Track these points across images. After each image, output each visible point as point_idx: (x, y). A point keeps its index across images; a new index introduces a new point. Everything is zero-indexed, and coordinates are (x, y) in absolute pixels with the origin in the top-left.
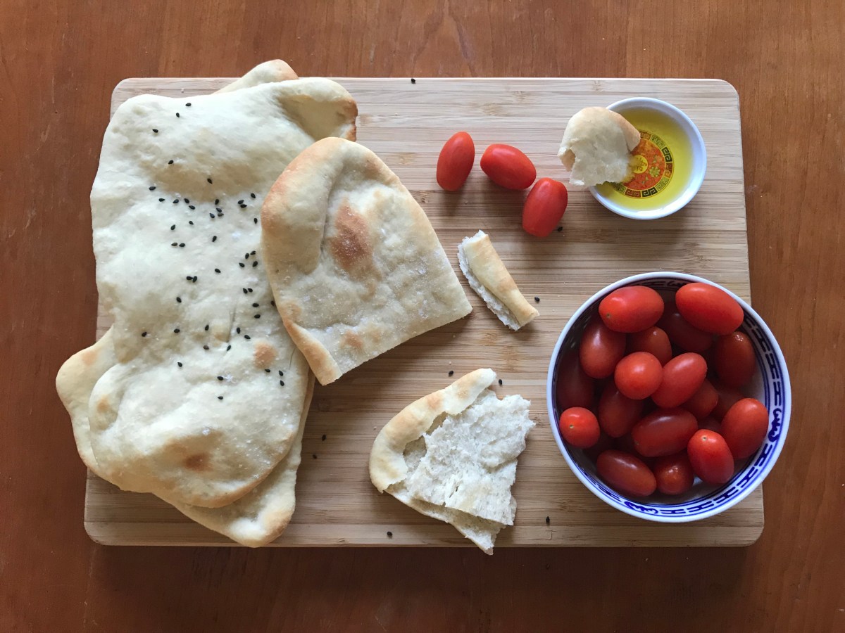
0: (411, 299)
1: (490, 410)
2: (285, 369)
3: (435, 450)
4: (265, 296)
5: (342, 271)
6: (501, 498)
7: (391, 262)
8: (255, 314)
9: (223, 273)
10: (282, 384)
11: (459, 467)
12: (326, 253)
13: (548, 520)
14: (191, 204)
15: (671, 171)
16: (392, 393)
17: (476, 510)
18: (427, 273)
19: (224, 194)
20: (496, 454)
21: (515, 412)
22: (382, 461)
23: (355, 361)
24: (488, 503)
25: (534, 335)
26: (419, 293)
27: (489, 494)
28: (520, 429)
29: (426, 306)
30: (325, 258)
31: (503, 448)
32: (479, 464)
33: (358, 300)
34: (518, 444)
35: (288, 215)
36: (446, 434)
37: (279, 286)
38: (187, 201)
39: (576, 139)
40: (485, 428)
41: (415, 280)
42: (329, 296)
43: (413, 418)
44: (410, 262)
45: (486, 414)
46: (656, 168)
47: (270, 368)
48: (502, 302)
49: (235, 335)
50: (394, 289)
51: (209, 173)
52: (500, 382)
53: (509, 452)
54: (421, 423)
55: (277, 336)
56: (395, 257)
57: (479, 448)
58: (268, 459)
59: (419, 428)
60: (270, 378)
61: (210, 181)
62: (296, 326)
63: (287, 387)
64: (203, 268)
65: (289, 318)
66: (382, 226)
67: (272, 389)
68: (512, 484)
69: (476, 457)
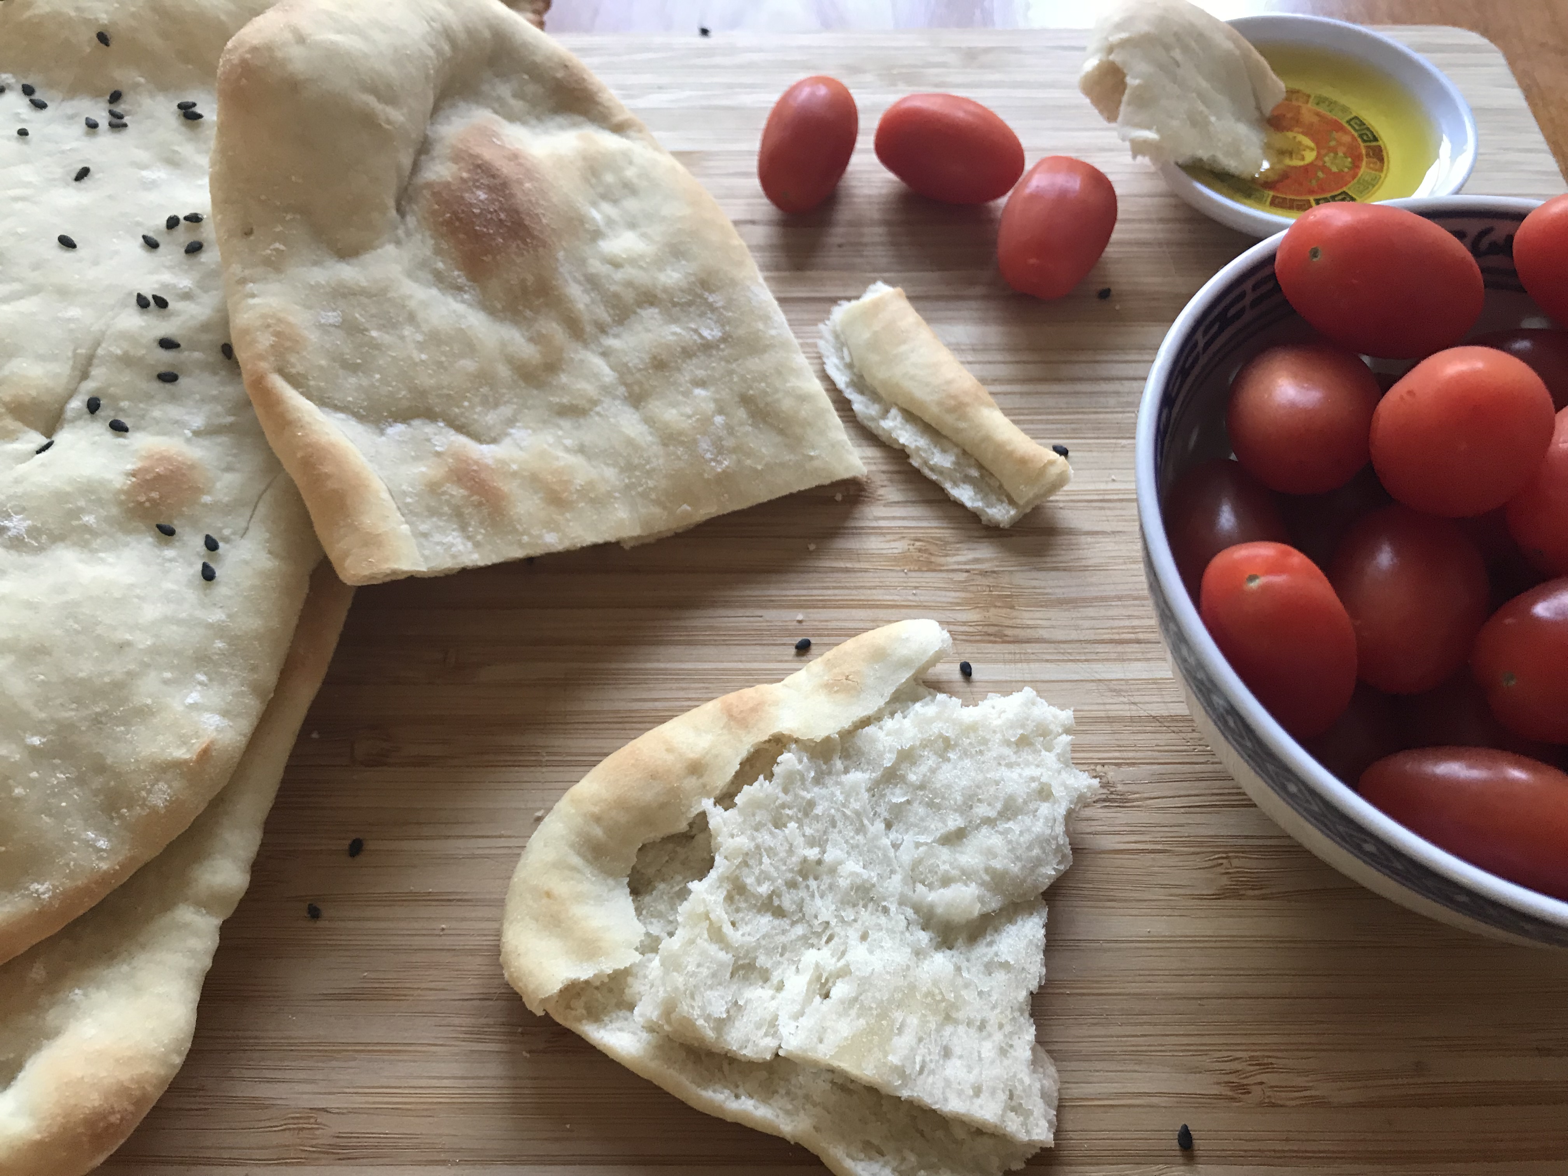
0: (674, 405)
1: (937, 728)
2: (226, 532)
3: (746, 860)
4: (205, 327)
5: (459, 276)
6: (998, 1037)
7: (616, 295)
8: (162, 369)
9: (82, 251)
10: (208, 574)
11: (833, 922)
12: (411, 221)
13: (1186, 1139)
14: (37, 96)
15: (1381, 160)
16: (607, 706)
17: (900, 1071)
18: (724, 339)
19: (142, 80)
20: (966, 875)
21: (1023, 742)
22: (548, 895)
23: (477, 545)
24: (947, 1053)
25: (1061, 540)
26: (699, 392)
27: (948, 1018)
28: (1044, 793)
29: (723, 433)
30: (408, 234)
31: (990, 853)
32: (910, 912)
33: (503, 371)
34: (1042, 841)
35: (296, 52)
36: (783, 806)
37: (247, 272)
38: (28, 90)
39: (1124, 35)
40: (922, 787)
41: (687, 353)
42: (407, 331)
43: (670, 750)
44: (675, 304)
45: (926, 744)
46: (1341, 154)
47: (176, 524)
48: (956, 445)
49: (78, 417)
50: (622, 371)
51: (104, 18)
52: (966, 670)
53: (1015, 868)
54: (696, 768)
55: (223, 439)
56: (629, 284)
57: (907, 855)
58: (104, 831)
59: (691, 783)
60: (169, 553)
61: (103, 38)
62: (279, 383)
63: (223, 588)
64: (20, 230)
65: (261, 357)
66: (594, 204)
67: (169, 585)
68: (1034, 985)
69: (895, 884)
